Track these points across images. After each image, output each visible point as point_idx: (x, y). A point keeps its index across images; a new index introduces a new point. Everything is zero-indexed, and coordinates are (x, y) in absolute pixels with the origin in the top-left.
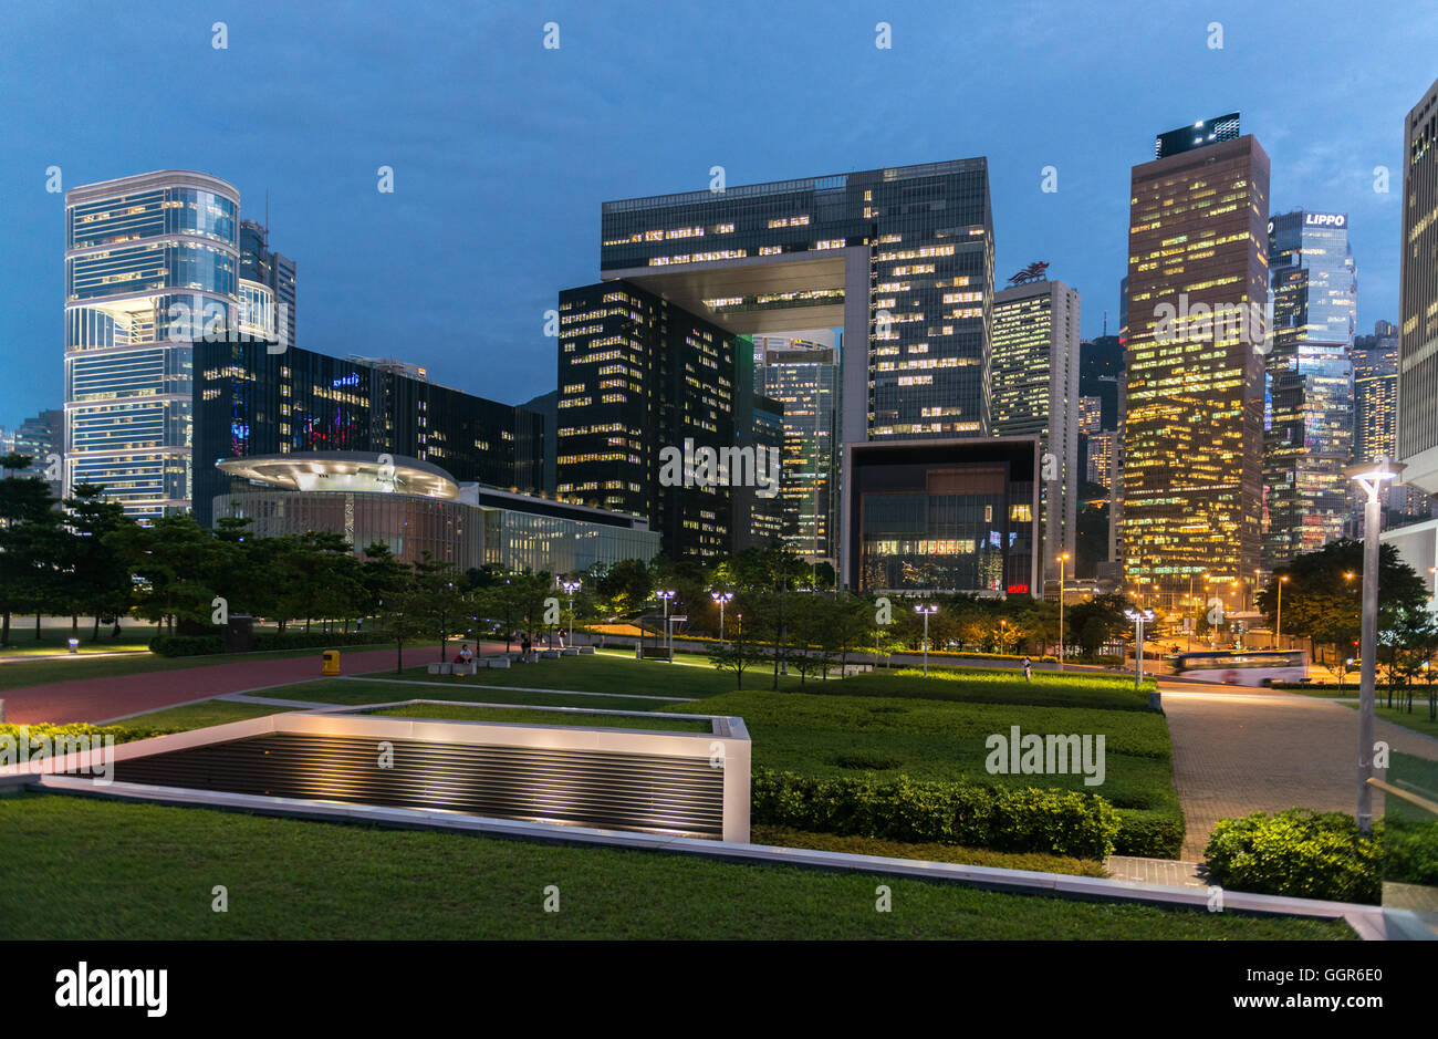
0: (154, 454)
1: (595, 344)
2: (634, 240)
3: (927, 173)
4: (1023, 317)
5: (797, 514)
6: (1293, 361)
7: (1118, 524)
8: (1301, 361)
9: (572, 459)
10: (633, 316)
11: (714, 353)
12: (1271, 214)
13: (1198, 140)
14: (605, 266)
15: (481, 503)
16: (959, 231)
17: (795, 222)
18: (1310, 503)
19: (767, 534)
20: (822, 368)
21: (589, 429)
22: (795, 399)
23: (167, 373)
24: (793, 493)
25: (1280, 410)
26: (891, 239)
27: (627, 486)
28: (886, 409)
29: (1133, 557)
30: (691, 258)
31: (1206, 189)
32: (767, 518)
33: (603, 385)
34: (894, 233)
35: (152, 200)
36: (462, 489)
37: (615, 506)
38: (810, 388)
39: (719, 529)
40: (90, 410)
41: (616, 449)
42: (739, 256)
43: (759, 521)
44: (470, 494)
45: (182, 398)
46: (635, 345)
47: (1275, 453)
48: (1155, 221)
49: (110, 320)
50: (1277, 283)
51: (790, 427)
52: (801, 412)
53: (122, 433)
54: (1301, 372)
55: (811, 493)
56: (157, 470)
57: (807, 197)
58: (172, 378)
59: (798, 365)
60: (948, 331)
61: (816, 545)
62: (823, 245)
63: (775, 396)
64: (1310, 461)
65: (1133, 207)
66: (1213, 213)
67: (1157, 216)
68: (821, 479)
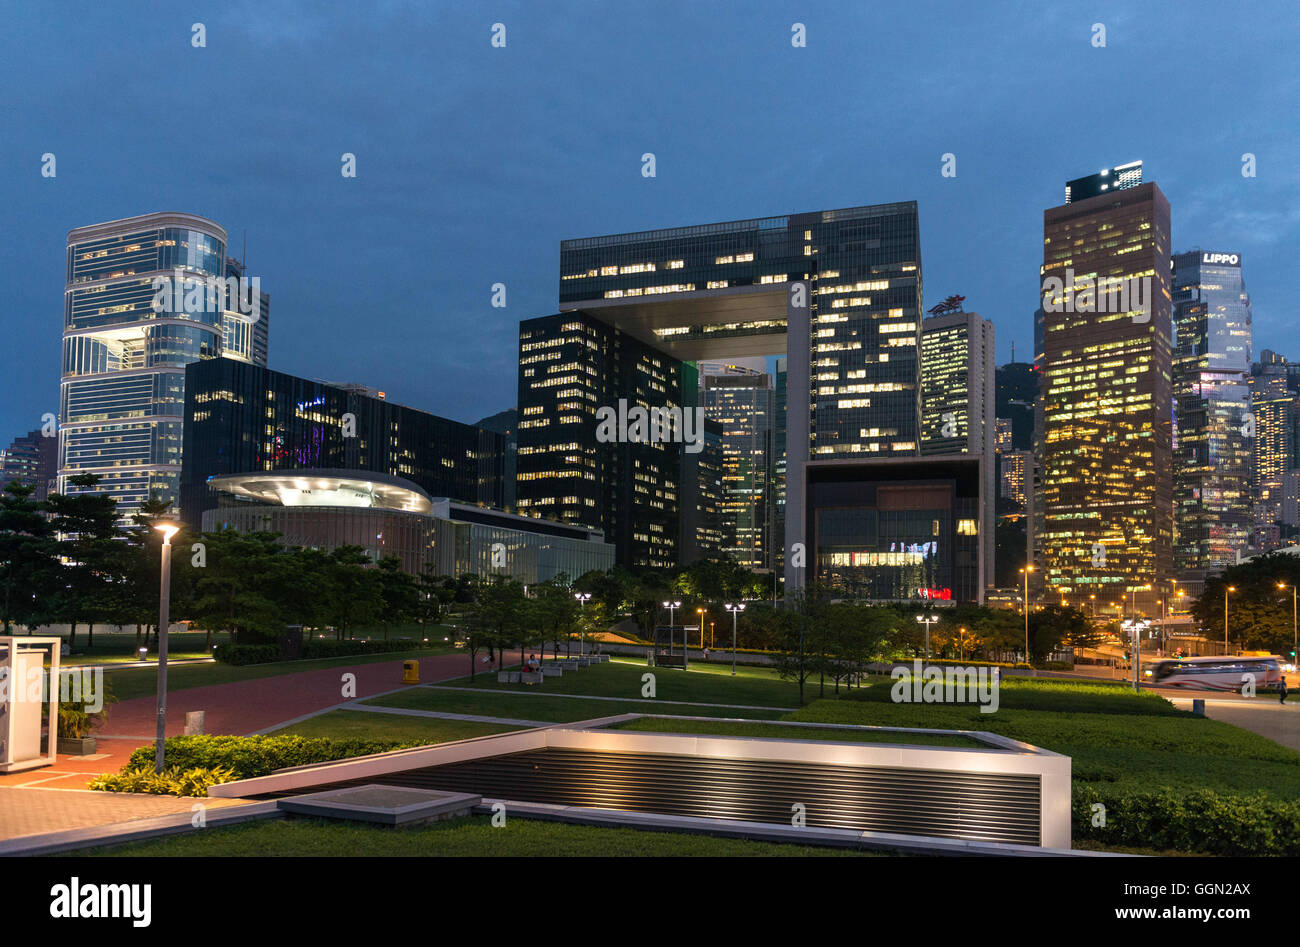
0: (140, 471)
1: (554, 369)
2: (591, 274)
3: (861, 215)
4: (942, 345)
5: (735, 527)
6: (1196, 386)
7: (1036, 537)
8: (1204, 386)
9: (530, 476)
10: (589, 344)
11: (663, 378)
12: (1173, 253)
13: (1104, 187)
14: (563, 298)
15: (451, 517)
16: (892, 267)
17: (740, 259)
18: (1216, 517)
19: (707, 546)
20: (758, 392)
21: (547, 448)
22: (732, 421)
23: (155, 396)
24: (731, 507)
25: (1185, 432)
26: (830, 275)
27: (583, 502)
28: (827, 429)
29: (1054, 567)
30: (643, 291)
31: (1113, 230)
32: (708, 531)
33: (561, 407)
34: (832, 270)
35: (146, 240)
36: (435, 504)
37: (572, 520)
38: (747, 410)
39: (667, 542)
40: (83, 430)
41: (572, 467)
42: (689, 289)
43: (701, 534)
44: (442, 508)
45: (169, 420)
46: (590, 371)
47: (1183, 471)
48: (1067, 259)
49: (104, 348)
50: (1179, 315)
51: (728, 446)
52: (738, 433)
53: (112, 452)
54: (1204, 397)
55: (748, 508)
56: (143, 486)
57: (751, 237)
58: (160, 401)
59: (735, 389)
60: (884, 358)
61: (753, 556)
62: (766, 280)
63: (714, 417)
64: (1215, 479)
65: (1047, 246)
66: (1121, 252)
67: (1069, 255)
68: (758, 495)
